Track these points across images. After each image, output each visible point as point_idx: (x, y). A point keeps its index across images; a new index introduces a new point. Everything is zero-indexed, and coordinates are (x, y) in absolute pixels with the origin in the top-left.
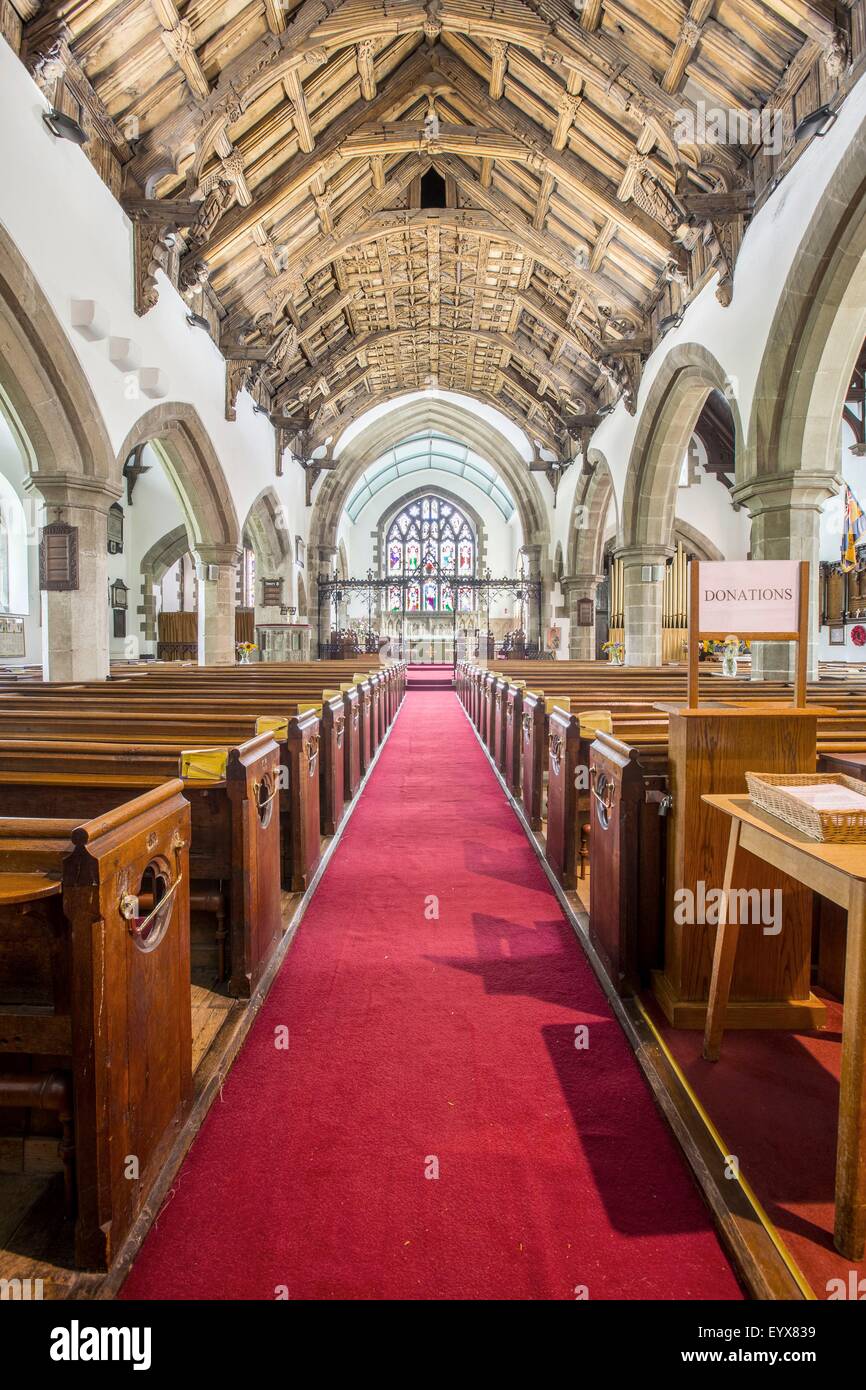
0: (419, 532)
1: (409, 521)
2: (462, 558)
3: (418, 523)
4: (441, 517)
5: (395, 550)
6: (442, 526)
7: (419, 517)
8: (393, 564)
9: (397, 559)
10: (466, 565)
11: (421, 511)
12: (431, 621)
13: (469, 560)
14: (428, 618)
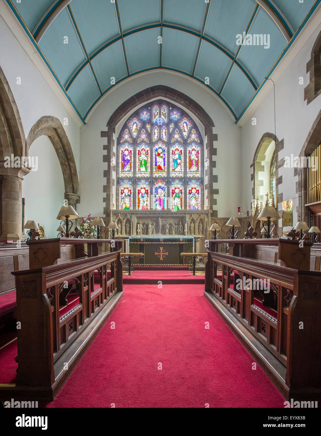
0: (149, 135)
1: (139, 125)
2: (191, 161)
3: (148, 126)
4: (170, 121)
5: (126, 153)
6: (171, 130)
7: (150, 121)
8: (124, 166)
9: (128, 161)
10: (194, 168)
11: (151, 115)
12: (160, 220)
13: (197, 162)
14: (158, 218)
